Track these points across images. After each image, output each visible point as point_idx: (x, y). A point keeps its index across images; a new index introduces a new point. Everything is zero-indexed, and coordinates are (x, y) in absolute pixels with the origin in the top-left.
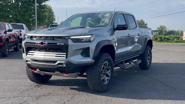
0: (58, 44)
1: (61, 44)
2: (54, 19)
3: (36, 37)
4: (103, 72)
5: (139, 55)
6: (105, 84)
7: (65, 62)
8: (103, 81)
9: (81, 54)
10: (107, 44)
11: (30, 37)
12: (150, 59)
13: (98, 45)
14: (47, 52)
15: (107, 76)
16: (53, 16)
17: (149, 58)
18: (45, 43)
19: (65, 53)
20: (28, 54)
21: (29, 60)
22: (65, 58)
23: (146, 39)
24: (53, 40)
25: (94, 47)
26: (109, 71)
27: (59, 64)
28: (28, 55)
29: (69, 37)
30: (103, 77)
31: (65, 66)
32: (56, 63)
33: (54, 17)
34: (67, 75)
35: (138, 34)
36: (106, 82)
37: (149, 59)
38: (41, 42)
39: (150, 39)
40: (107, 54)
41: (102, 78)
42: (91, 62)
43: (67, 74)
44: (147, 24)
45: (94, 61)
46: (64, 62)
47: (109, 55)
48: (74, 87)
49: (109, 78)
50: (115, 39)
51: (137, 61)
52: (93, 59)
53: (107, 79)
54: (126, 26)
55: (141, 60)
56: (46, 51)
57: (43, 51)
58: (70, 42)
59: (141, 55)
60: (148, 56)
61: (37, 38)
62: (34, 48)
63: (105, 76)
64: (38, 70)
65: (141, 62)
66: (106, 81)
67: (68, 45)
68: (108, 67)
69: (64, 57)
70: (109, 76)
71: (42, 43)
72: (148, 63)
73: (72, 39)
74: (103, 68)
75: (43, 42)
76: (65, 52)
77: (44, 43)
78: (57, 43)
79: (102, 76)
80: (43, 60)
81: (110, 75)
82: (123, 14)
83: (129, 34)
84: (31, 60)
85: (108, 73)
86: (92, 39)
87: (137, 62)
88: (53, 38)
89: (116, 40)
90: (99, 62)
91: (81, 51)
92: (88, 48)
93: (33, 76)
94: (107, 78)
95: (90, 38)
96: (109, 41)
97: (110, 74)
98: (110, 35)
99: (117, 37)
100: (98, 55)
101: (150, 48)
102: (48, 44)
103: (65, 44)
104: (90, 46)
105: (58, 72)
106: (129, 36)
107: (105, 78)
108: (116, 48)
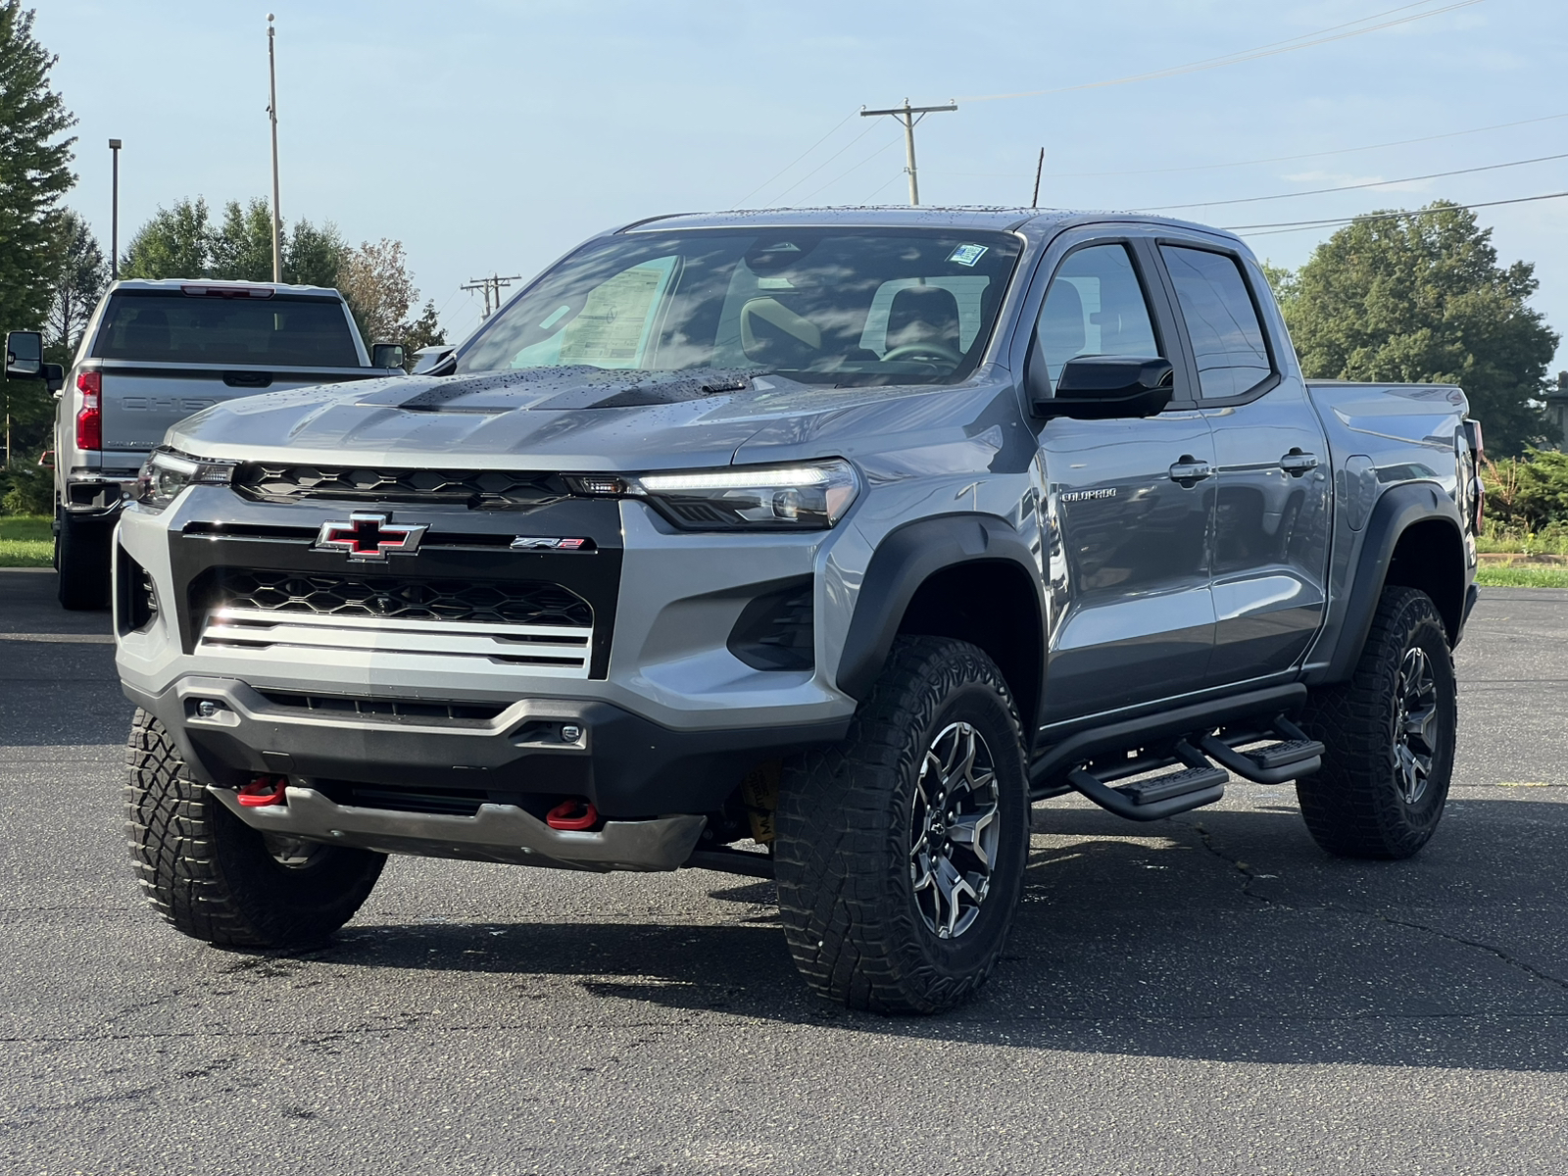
0: (525, 542)
1: (552, 542)
2: (48, 159)
3: (292, 472)
4: (927, 821)
5: (1301, 687)
6: (943, 934)
7: (587, 713)
8: (928, 908)
9: (732, 644)
10: (975, 550)
11: (228, 476)
12: (1431, 742)
13: (889, 556)
14: (403, 615)
15: (965, 862)
16: (36, 109)
17: (1424, 726)
18: (399, 537)
19: (588, 632)
20: (208, 641)
21: (219, 692)
22: (584, 671)
23: (1384, 510)
24: (473, 504)
25: (851, 578)
26: (986, 819)
27: (531, 728)
28: (200, 648)
29: (621, 481)
30: (925, 867)
31: (581, 744)
32: (503, 722)
33: (52, 141)
34: (594, 837)
35: (1295, 452)
36: (953, 927)
37: (1417, 746)
38: (357, 523)
39: (1439, 512)
40: (964, 649)
41: (920, 875)
42: (826, 715)
43: (596, 827)
44: (1523, 271)
45: (847, 706)
46: (574, 714)
47: (981, 655)
48: (623, 979)
49: (985, 889)
50: (1044, 507)
51: (1272, 748)
52: (845, 685)
53: (963, 894)
54: (1153, 381)
55: (1319, 745)
56: (393, 609)
57: (373, 605)
58: (635, 530)
59: (1320, 690)
60: (1415, 705)
61: (307, 483)
62: (267, 578)
63: (944, 862)
64: (305, 793)
65: (1316, 762)
66: (955, 911)
67: (614, 557)
68: (978, 782)
69: (579, 662)
70: (980, 867)
71: (366, 535)
72: (1406, 789)
73: (651, 500)
74: (931, 782)
75: (375, 525)
76: (585, 624)
77: (385, 528)
78: (512, 538)
79: (916, 859)
80: (365, 693)
81: (987, 856)
82: (1126, 244)
83: (1186, 460)
84: (235, 692)
85: (975, 838)
86: (835, 502)
87: (1270, 757)
88: (470, 486)
89: (1052, 511)
90: (898, 717)
91: (735, 610)
92: (803, 586)
93: (205, 872)
94: (963, 885)
95: (822, 488)
96: (986, 522)
97: (993, 844)
98: (997, 467)
99: (1066, 488)
100: (890, 658)
101: (1432, 619)
102: (427, 537)
103: (589, 544)
104: (818, 569)
105: (507, 808)
106: (1187, 482)
107: (945, 885)
108: (1058, 602)
